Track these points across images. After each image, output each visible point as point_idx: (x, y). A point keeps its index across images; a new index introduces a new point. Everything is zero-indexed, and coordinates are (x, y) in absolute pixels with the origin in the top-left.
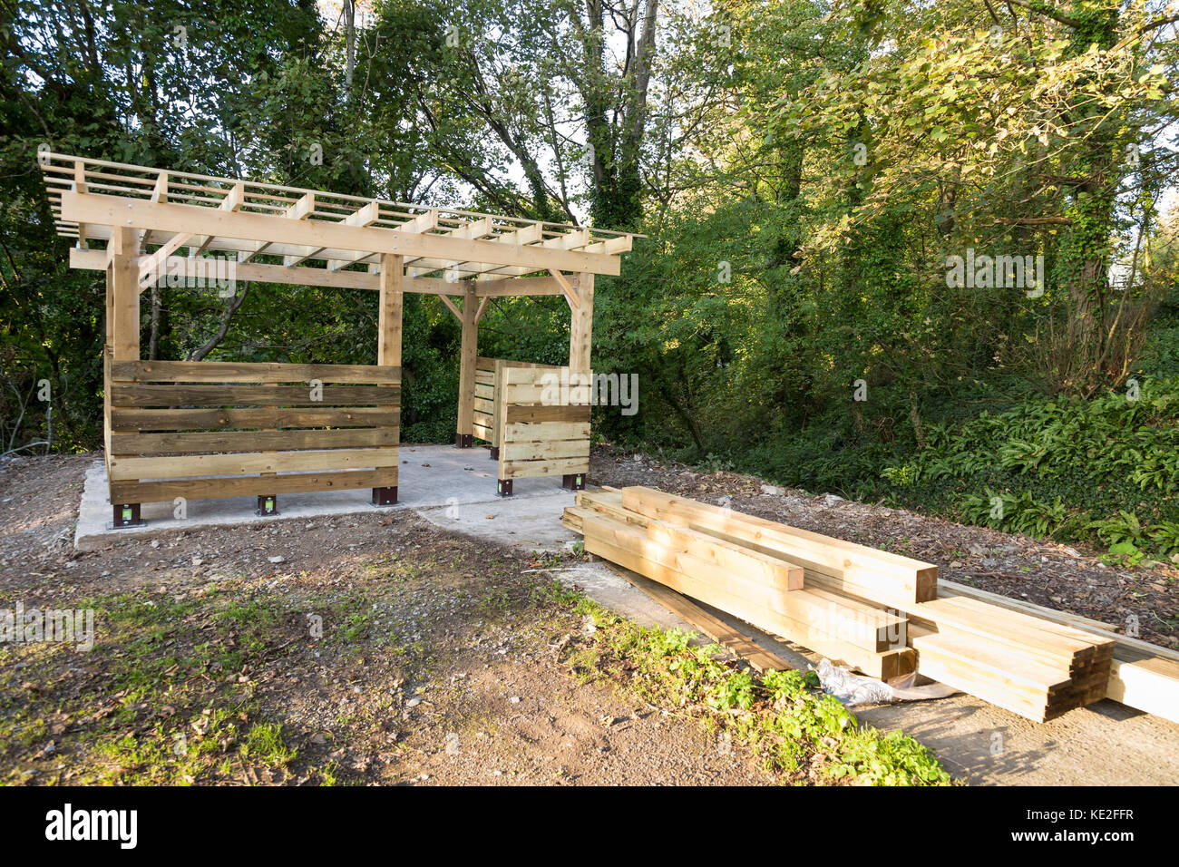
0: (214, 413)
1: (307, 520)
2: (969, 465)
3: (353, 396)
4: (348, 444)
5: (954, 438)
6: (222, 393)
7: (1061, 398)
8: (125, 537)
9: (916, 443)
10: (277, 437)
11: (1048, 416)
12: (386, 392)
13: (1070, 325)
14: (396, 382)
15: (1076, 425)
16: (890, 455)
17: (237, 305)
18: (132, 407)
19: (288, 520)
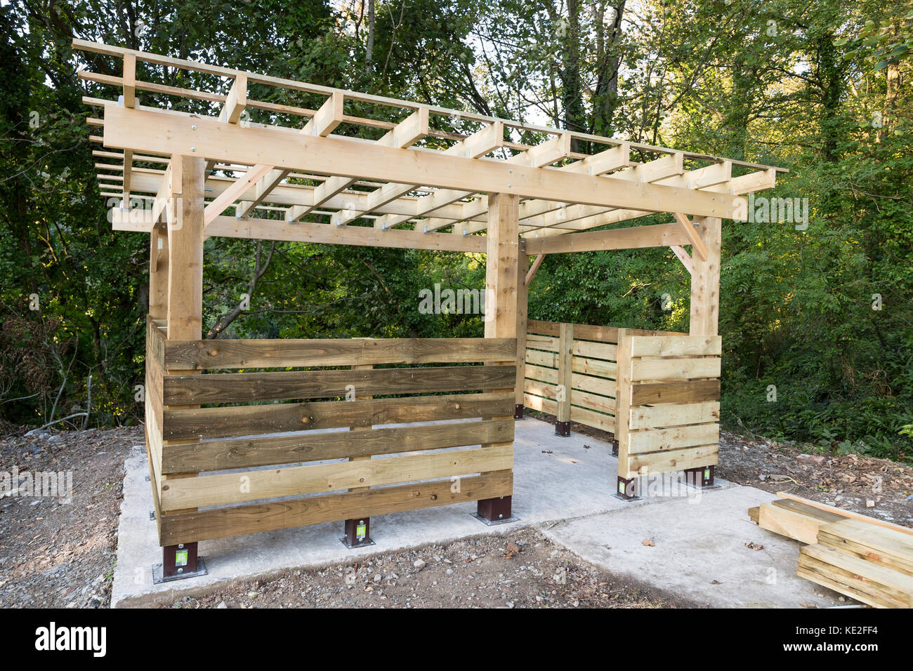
0: (296, 409)
3: (463, 378)
4: (456, 443)
6: (304, 381)
10: (371, 438)
14: (511, 359)
17: (261, 273)
18: (191, 406)
19: (386, 552)
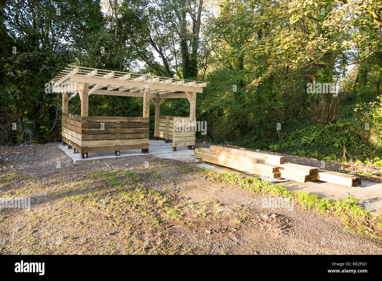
0: (105, 130)
1: (128, 157)
2: (293, 144)
3: (138, 125)
4: (137, 138)
5: (289, 137)
7: (317, 125)
8: (86, 161)
9: (278, 138)
10: (120, 136)
11: (314, 130)
12: (146, 124)
13: (319, 105)
14: (148, 121)
15: (321, 132)
16: (271, 142)
18: (86, 128)
19: (123, 157)
